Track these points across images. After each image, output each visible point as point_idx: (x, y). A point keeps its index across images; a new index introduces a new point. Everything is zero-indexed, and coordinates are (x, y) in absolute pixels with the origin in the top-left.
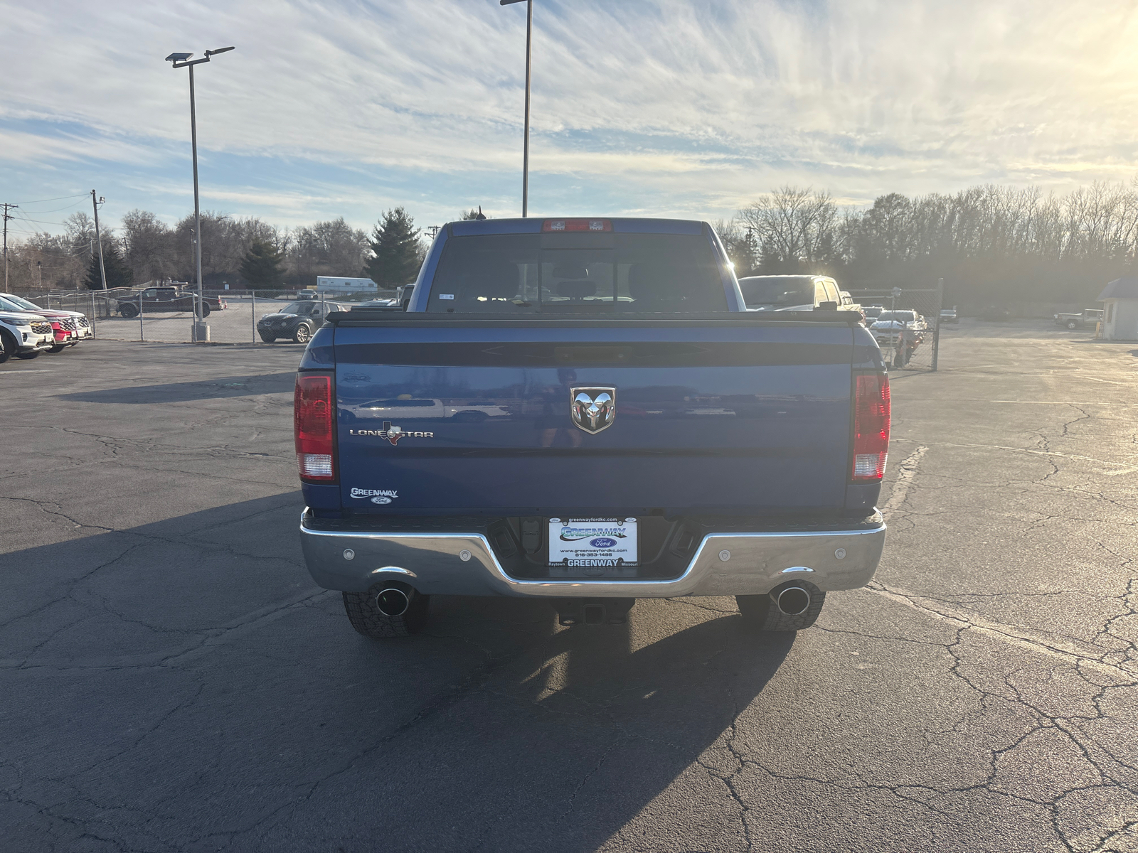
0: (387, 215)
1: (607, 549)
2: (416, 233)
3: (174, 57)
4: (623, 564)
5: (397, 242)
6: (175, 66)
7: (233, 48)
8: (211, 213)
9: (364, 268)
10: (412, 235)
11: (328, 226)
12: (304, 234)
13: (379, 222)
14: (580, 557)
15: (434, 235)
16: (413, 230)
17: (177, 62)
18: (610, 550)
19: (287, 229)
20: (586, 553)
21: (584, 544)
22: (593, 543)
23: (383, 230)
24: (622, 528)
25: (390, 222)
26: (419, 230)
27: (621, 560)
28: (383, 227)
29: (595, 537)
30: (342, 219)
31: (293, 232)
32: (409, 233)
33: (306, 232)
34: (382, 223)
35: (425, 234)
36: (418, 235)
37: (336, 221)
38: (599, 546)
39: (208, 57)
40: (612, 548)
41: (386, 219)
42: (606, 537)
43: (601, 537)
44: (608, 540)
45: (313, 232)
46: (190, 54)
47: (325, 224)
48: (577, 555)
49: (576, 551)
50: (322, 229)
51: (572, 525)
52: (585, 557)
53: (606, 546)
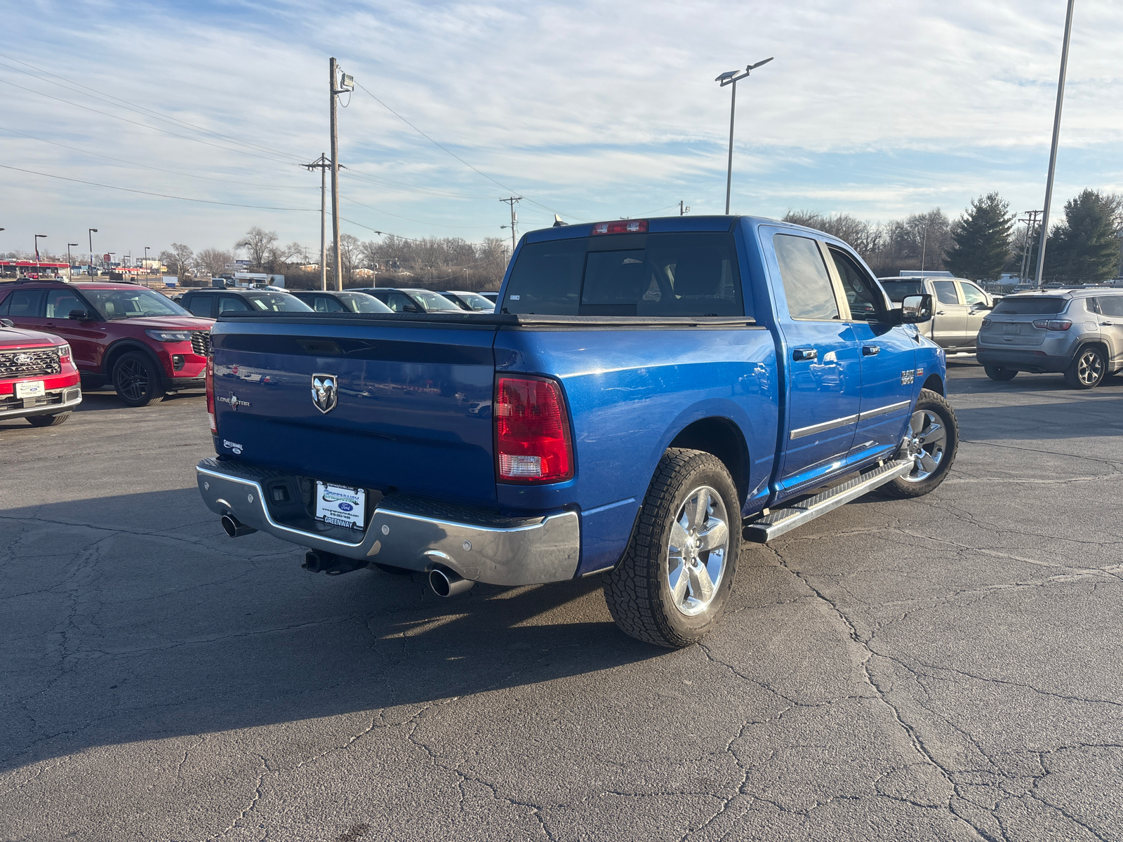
0: (976, 203)
1: (348, 512)
2: (1009, 220)
3: (722, 77)
4: (355, 527)
5: (985, 231)
6: (722, 85)
7: (772, 59)
8: (805, 212)
9: (944, 261)
10: (1006, 222)
11: (922, 218)
12: (896, 228)
13: (967, 211)
14: (332, 516)
15: (1030, 220)
16: (1006, 217)
17: (724, 81)
18: (349, 514)
19: (878, 224)
20: (336, 513)
21: (334, 506)
22: (340, 506)
23: (970, 219)
24: (357, 496)
25: (979, 209)
26: (1014, 216)
27: (354, 524)
28: (971, 216)
29: (341, 501)
30: (939, 210)
31: (886, 226)
32: (1002, 220)
33: (899, 226)
34: (970, 212)
35: (1019, 220)
36: (1013, 221)
37: (931, 212)
38: (343, 509)
39: (748, 71)
40: (350, 512)
41: (975, 207)
42: (347, 502)
43: (345, 502)
44: (349, 505)
45: (906, 226)
46: (737, 72)
47: (920, 216)
48: (331, 514)
49: (331, 511)
50: (916, 221)
51: (330, 489)
52: (336, 517)
53: (346, 510)
